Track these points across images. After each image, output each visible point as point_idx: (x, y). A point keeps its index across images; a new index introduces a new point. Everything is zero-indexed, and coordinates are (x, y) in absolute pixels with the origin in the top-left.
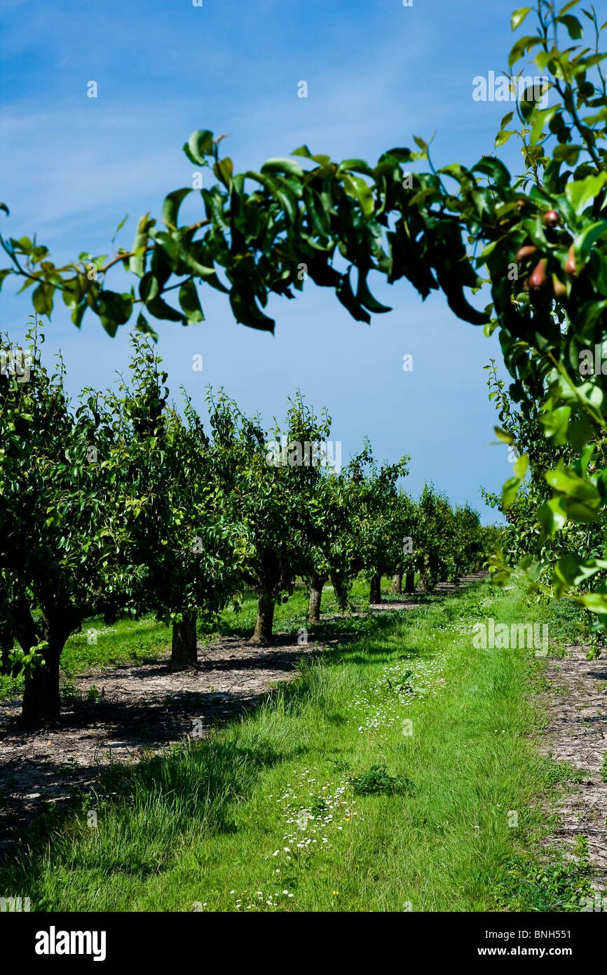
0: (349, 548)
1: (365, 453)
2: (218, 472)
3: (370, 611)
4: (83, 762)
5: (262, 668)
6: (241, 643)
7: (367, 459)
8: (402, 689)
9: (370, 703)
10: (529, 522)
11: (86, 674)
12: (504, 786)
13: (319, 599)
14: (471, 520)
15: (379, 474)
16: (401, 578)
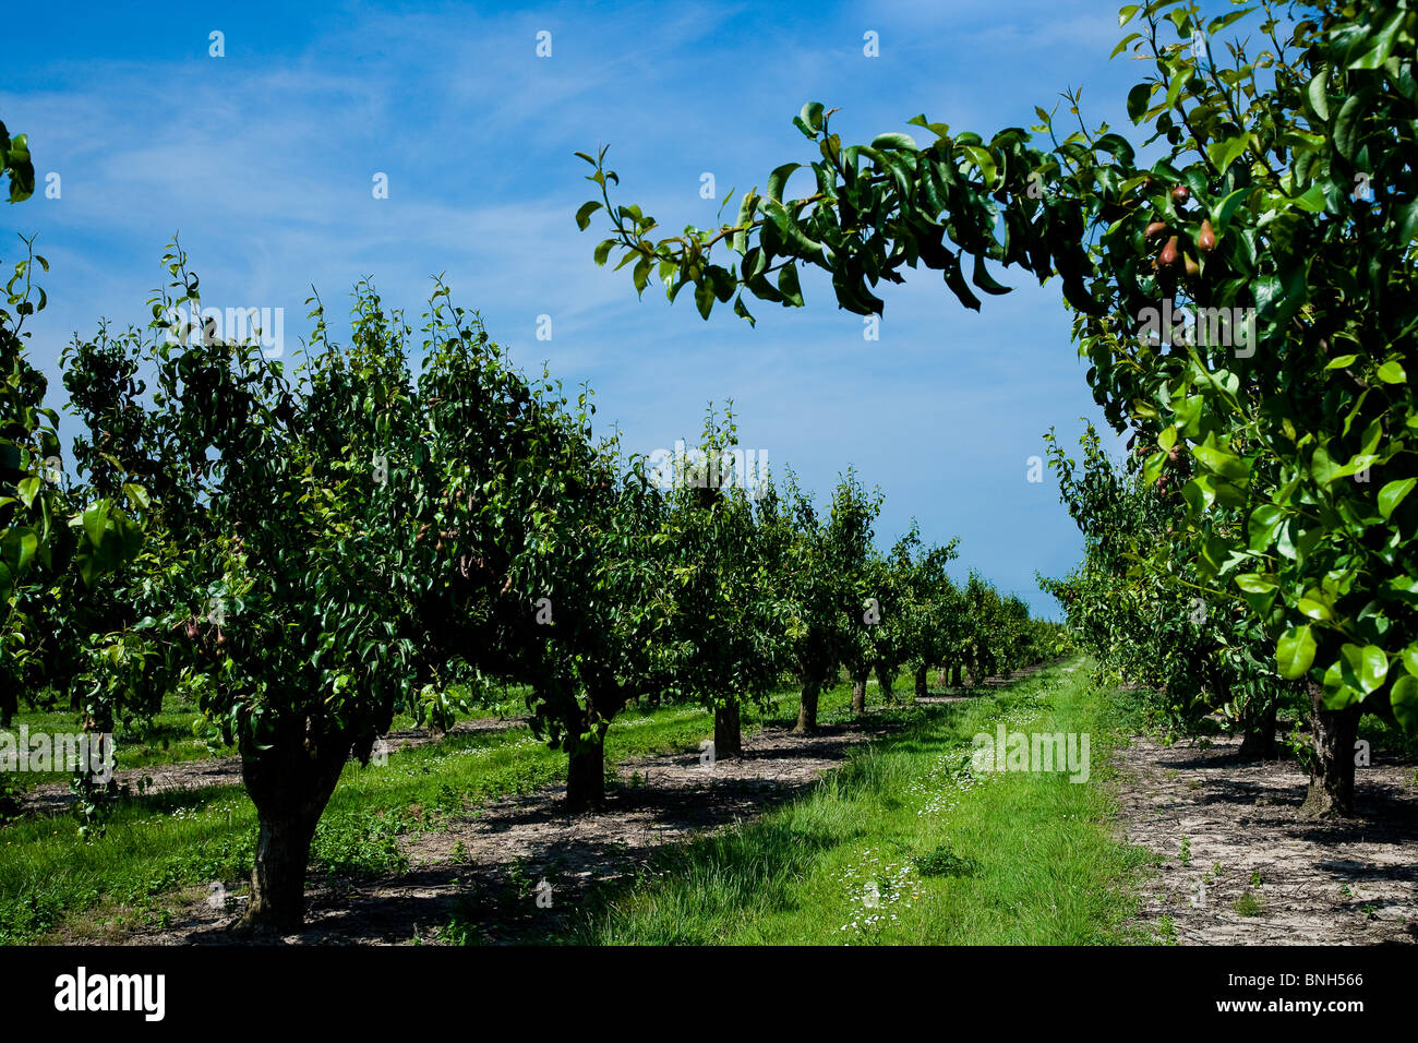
0: (896, 633)
1: (912, 535)
2: (762, 551)
3: (915, 703)
4: (632, 843)
5: (809, 757)
6: (784, 734)
7: (914, 541)
8: (960, 775)
9: (927, 790)
10: (1096, 597)
11: (626, 762)
12: (1079, 867)
13: (864, 690)
14: (1019, 610)
15: (926, 558)
16: (947, 671)
